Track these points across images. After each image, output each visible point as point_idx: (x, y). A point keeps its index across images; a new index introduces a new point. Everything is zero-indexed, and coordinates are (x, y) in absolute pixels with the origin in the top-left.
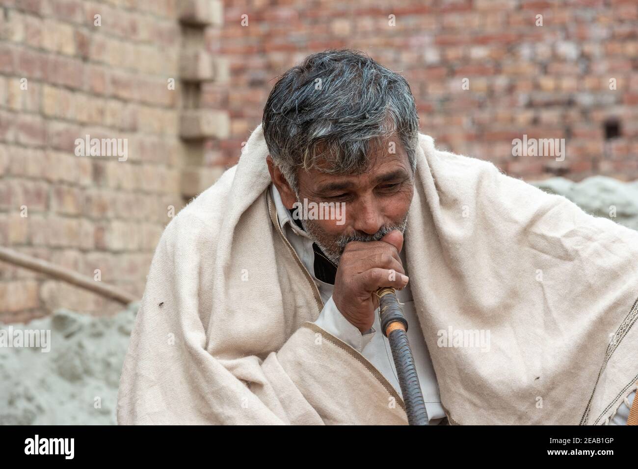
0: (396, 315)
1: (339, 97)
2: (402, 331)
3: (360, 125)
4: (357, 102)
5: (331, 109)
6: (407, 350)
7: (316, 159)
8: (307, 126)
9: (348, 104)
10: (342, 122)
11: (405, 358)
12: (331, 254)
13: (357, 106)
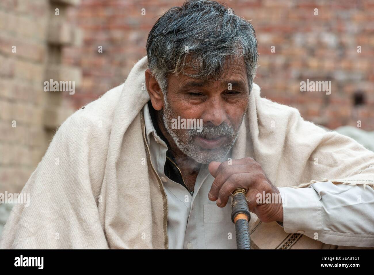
0: (241, 208)
1: (206, 26)
2: (245, 220)
3: (220, 46)
4: (219, 30)
5: (201, 32)
6: (246, 234)
7: (185, 66)
8: (180, 42)
9: (213, 30)
10: (206, 42)
11: (243, 239)
12: (181, 144)
13: (219, 33)
